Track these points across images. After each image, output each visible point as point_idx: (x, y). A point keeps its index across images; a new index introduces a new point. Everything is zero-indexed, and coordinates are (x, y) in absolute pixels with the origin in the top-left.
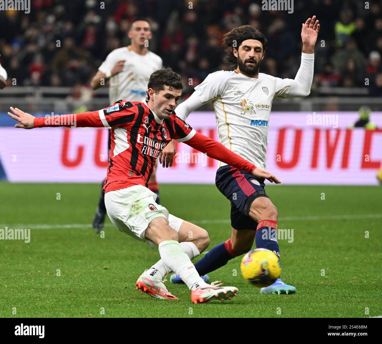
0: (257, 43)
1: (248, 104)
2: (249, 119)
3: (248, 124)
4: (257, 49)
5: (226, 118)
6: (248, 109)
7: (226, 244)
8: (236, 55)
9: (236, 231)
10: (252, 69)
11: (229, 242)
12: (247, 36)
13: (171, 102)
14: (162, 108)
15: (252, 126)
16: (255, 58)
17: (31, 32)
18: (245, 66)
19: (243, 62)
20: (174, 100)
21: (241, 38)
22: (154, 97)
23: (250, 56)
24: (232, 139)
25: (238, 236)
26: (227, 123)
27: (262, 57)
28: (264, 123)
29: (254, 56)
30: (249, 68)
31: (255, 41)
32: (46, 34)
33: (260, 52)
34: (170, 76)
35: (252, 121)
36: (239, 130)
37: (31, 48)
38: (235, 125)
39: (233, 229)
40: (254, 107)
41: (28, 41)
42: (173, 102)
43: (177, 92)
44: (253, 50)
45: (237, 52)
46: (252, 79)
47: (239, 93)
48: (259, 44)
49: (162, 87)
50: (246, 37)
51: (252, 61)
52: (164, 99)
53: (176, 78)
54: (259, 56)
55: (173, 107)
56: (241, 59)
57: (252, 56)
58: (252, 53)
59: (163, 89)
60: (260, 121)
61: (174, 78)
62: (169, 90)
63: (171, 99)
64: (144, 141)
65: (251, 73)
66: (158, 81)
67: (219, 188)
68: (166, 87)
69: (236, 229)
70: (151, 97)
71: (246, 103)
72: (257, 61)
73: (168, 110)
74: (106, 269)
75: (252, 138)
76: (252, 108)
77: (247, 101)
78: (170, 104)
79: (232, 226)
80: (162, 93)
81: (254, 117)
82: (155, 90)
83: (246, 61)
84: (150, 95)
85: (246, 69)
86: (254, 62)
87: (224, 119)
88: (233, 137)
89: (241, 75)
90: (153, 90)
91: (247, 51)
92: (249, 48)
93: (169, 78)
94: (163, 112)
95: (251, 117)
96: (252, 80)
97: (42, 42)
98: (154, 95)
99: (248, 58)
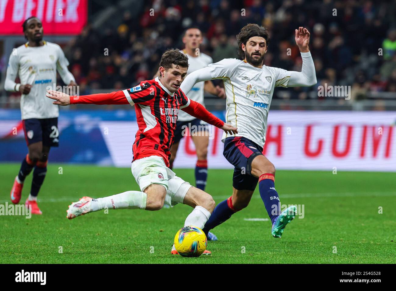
0: (262, 39)
1: (252, 89)
2: (253, 101)
3: (252, 105)
4: (261, 45)
5: (234, 98)
6: (252, 93)
7: (228, 201)
8: (244, 49)
9: (237, 190)
10: (258, 60)
11: (231, 199)
12: (254, 34)
13: (178, 78)
14: (170, 83)
15: (255, 107)
16: (259, 52)
17: (138, 46)
18: (251, 58)
19: (250, 55)
20: (180, 76)
21: (248, 35)
22: (164, 74)
23: (255, 50)
24: (238, 116)
25: (238, 195)
26: (234, 102)
27: (266, 50)
28: (265, 106)
29: (259, 50)
30: (255, 59)
31: (260, 38)
32: (150, 47)
33: (264, 46)
34: (177, 57)
35: (255, 103)
36: (244, 109)
37: (138, 59)
38: (242, 105)
39: (234, 189)
40: (258, 91)
41: (135, 53)
42: (180, 78)
43: (183, 70)
44: (258, 45)
45: (245, 47)
46: (257, 68)
47: (246, 78)
48: (263, 40)
49: (171, 65)
50: (252, 34)
51: (257, 54)
52: (172, 75)
53: (183, 58)
54: (263, 50)
55: (179, 83)
56: (248, 52)
57: (258, 50)
58: (257, 47)
59: (171, 67)
60: (262, 103)
61: (181, 58)
62: (176, 68)
63: (178, 75)
64: (165, 113)
65: (256, 64)
66: (168, 61)
67: (226, 156)
68: (174, 66)
69: (237, 189)
70: (162, 73)
71: (251, 88)
72: (262, 54)
73: (175, 85)
74: (161, 231)
75: (255, 116)
76: (256, 92)
77: (252, 86)
78: (177, 80)
79: (233, 186)
80: (171, 70)
81: (257, 100)
82: (166, 68)
83: (253, 54)
84: (161, 72)
85: (252, 60)
86: (259, 54)
87: (232, 99)
88: (239, 114)
89: (248, 64)
90: (164, 68)
91: (253, 46)
92: (255, 44)
93: (176, 58)
94: (171, 86)
95: (254, 100)
96: (257, 70)
97: (147, 54)
98: (165, 72)
99: (254, 51)
